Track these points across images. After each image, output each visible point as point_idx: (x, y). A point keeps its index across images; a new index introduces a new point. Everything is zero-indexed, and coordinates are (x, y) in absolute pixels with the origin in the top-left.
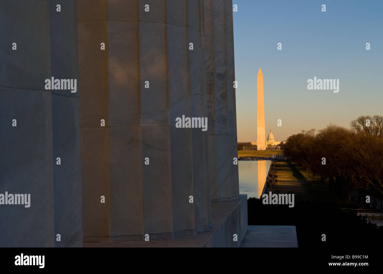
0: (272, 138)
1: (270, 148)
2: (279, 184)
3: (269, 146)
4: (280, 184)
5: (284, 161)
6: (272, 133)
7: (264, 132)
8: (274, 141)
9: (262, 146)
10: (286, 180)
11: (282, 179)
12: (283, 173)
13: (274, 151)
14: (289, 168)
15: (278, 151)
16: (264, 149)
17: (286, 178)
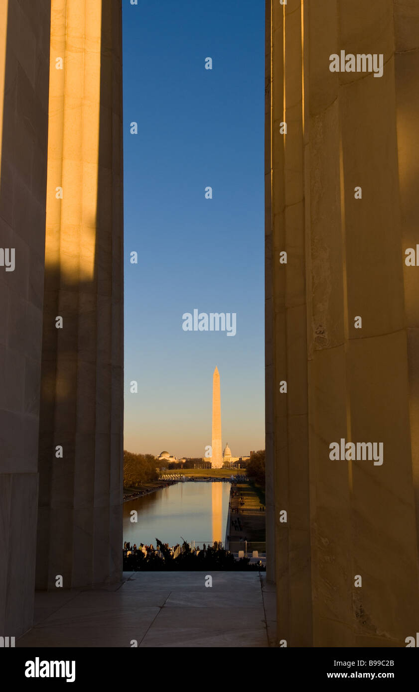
0: (228, 453)
1: (227, 465)
2: (245, 513)
3: (226, 463)
4: (247, 514)
5: (245, 482)
6: (229, 446)
7: (221, 446)
8: (231, 456)
9: (217, 463)
10: (253, 508)
11: (248, 508)
12: (247, 499)
13: (232, 470)
14: (253, 493)
15: (238, 470)
16: (219, 468)
17: (252, 506)
